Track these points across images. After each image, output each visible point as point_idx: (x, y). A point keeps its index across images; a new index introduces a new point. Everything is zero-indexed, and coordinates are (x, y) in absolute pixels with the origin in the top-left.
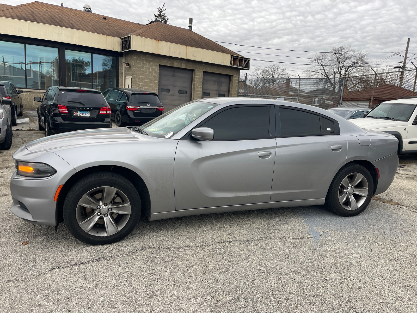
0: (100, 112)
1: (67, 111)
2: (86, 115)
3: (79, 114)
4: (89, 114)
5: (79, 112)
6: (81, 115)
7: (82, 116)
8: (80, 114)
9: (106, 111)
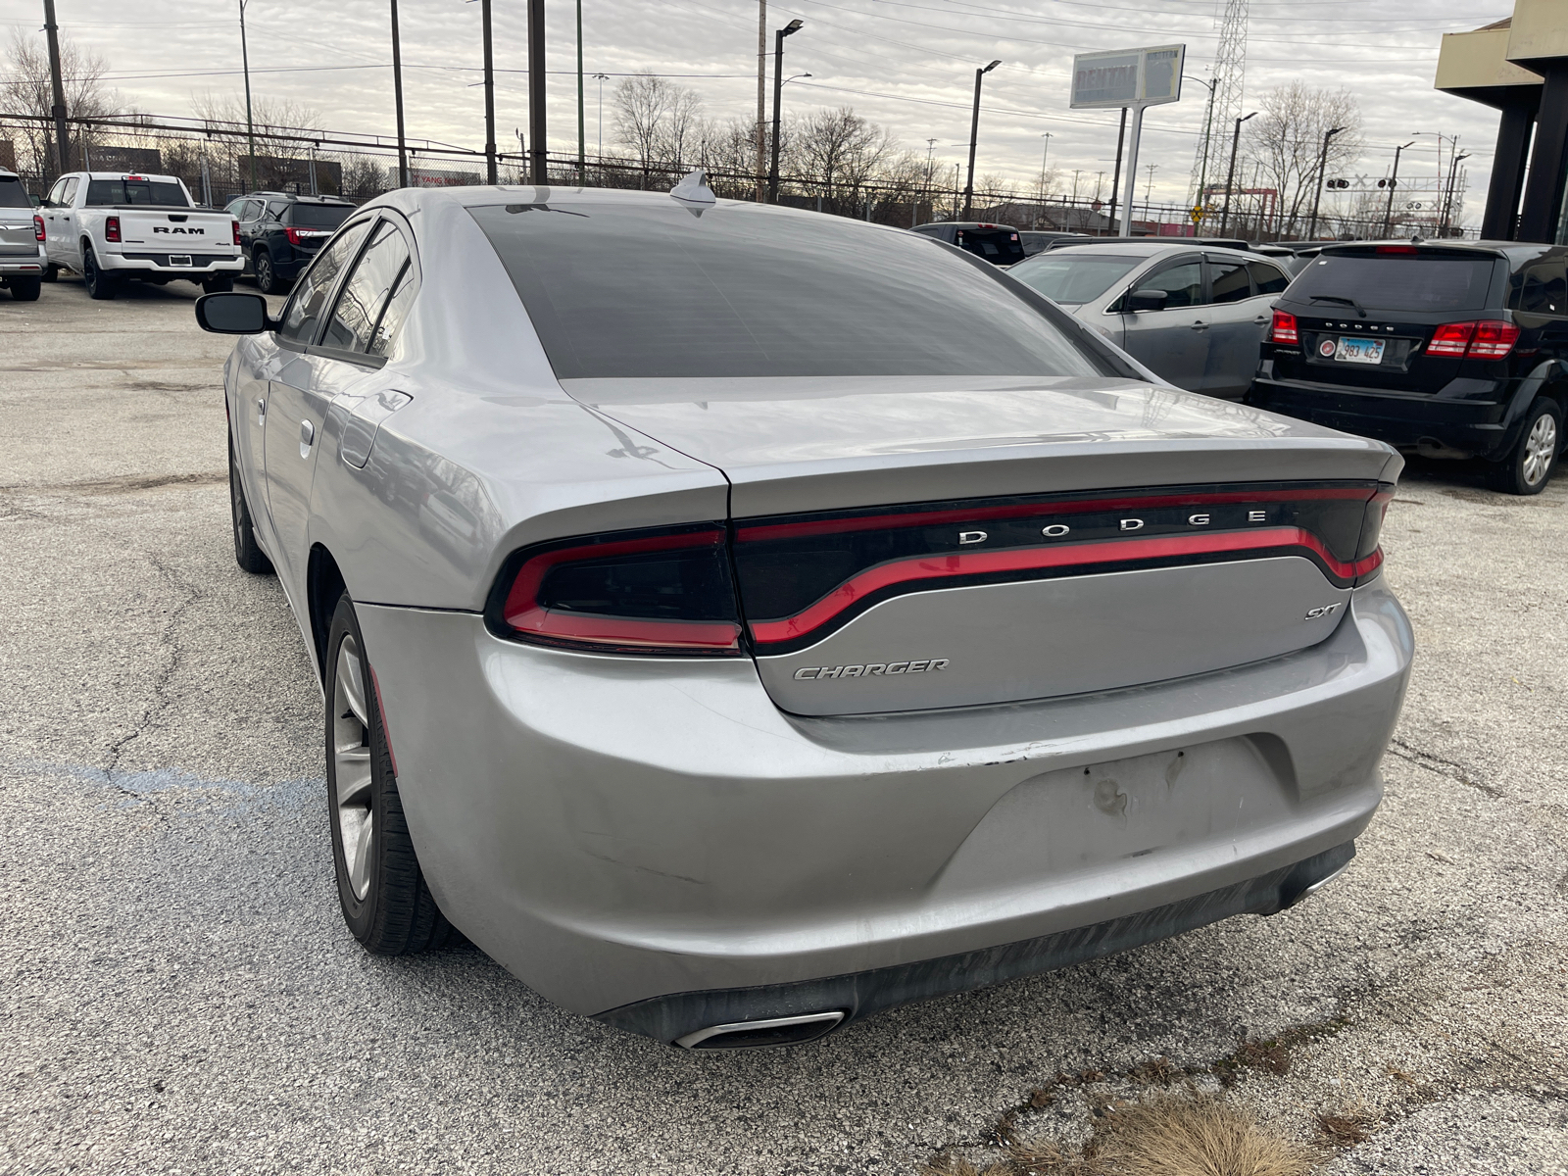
0: (1429, 344)
1: (1294, 338)
2: (1369, 355)
3: (1338, 349)
4: (1381, 351)
5: (1340, 344)
6: (1347, 356)
7: (1349, 359)
8: (1344, 353)
9: (1464, 344)
